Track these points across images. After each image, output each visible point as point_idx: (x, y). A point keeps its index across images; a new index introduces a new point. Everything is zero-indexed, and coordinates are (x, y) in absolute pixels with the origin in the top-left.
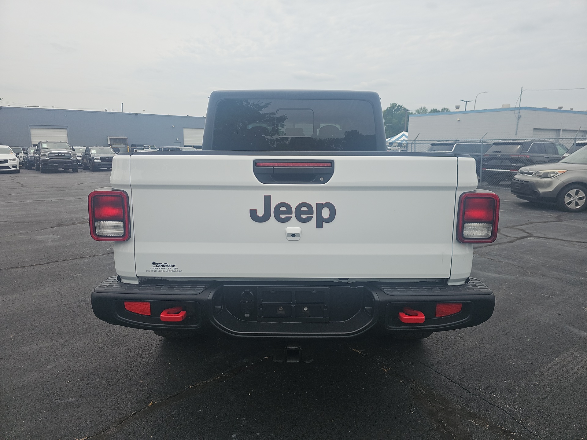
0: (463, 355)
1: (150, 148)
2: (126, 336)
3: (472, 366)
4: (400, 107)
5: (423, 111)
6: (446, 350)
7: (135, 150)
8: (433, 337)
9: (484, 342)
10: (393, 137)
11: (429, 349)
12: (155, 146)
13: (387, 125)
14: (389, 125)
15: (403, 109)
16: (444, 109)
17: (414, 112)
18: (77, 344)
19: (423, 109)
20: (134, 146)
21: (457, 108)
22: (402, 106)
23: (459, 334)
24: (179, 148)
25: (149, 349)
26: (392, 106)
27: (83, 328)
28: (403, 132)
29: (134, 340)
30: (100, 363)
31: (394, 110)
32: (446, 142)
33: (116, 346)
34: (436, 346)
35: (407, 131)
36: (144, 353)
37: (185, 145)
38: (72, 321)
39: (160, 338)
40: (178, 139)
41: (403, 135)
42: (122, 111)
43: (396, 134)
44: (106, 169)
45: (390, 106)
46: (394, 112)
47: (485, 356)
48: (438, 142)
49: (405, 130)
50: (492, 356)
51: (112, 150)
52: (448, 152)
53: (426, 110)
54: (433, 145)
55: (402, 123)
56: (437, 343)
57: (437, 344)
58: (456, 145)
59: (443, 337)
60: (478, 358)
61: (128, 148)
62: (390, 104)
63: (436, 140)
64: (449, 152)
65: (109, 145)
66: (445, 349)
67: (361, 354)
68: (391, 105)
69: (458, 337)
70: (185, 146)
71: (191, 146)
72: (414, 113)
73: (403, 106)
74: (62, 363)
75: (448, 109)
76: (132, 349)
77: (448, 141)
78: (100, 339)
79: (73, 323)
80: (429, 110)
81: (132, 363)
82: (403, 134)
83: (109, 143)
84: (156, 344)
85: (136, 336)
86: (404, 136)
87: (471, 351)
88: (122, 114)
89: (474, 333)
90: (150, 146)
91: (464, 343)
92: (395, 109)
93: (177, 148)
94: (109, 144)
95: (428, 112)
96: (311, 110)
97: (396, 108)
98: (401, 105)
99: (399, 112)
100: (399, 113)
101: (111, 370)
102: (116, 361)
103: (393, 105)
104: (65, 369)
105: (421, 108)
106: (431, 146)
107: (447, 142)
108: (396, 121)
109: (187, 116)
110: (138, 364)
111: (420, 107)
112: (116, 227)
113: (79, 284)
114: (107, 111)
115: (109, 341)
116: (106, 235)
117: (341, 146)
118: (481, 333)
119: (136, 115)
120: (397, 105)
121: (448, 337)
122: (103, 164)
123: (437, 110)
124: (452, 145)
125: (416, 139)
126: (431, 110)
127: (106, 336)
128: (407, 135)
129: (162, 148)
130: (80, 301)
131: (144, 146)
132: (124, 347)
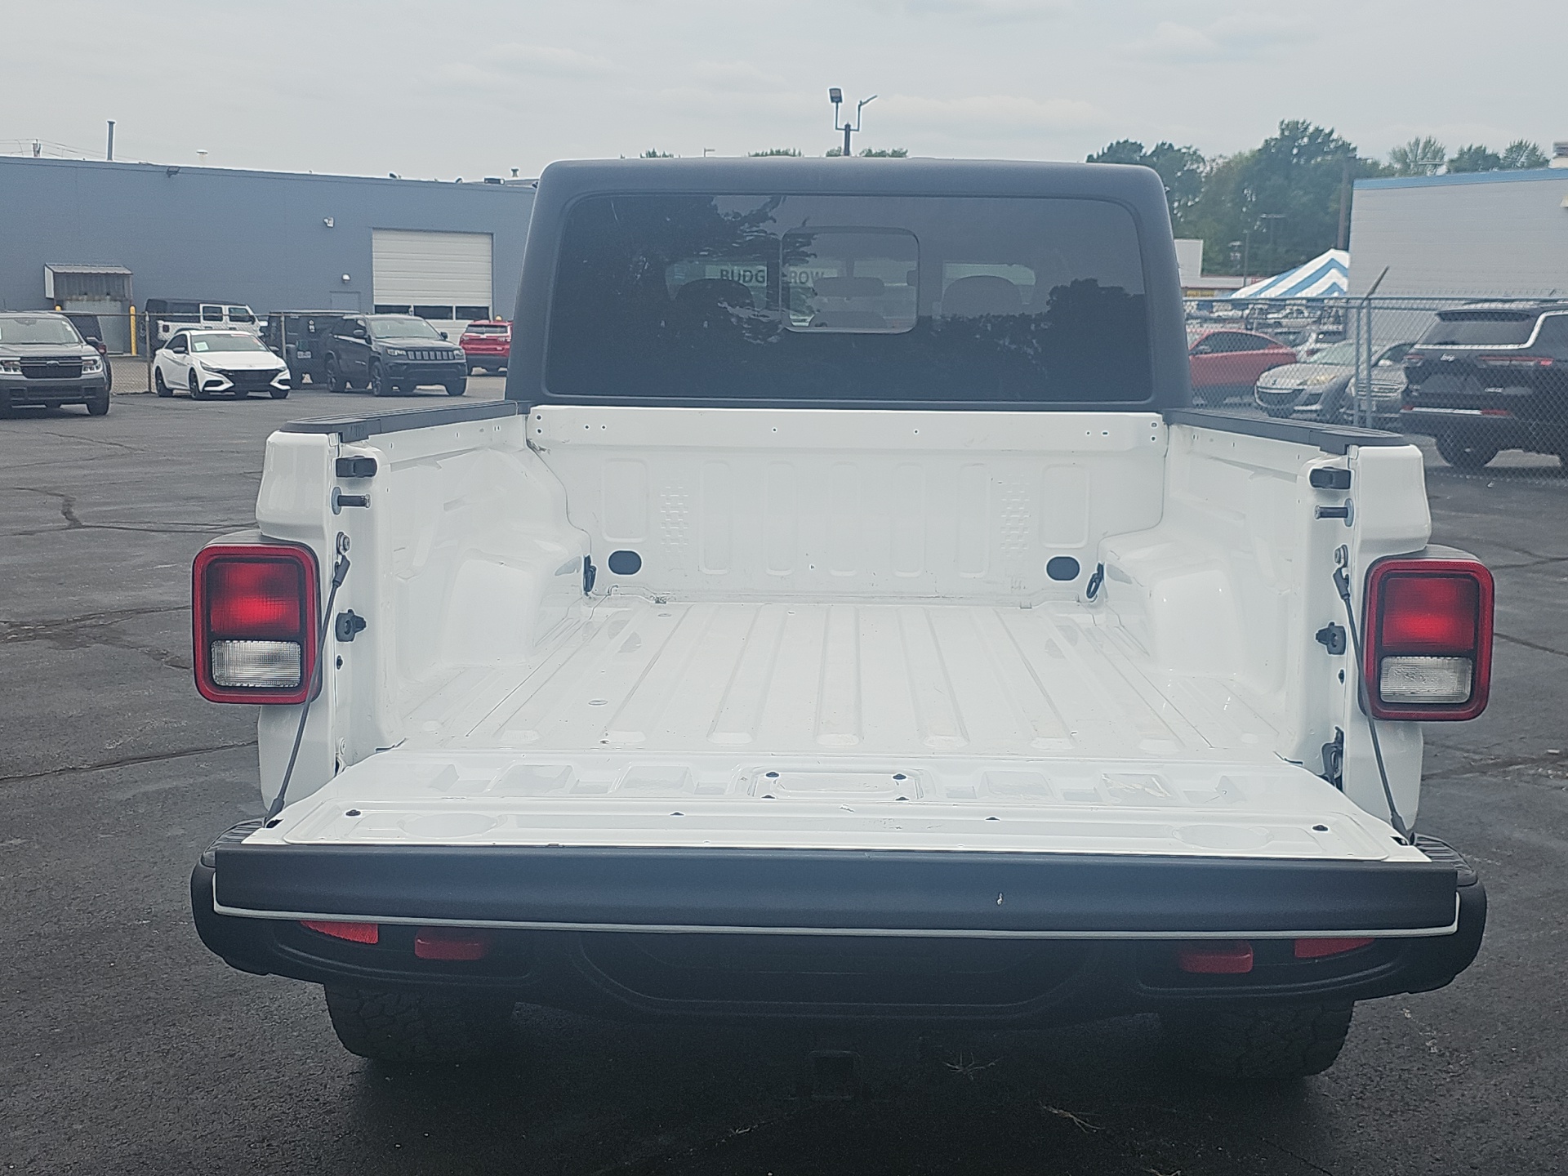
0: (1450, 1133)
1: (226, 319)
2: (232, 1056)
3: (1476, 1168)
4: (1321, 140)
5: (1425, 154)
6: (1391, 1116)
7: (161, 323)
8: (1352, 1073)
9: (1537, 1091)
10: (1288, 273)
11: (1331, 1114)
12: (247, 308)
13: (1264, 216)
14: (1270, 216)
15: (1337, 148)
16: (1519, 147)
17: (1384, 162)
18: (59, 1080)
19: (1425, 148)
20: (159, 308)
21: (1560, 155)
22: (1332, 132)
23: (1449, 1064)
24: (354, 317)
25: (317, 1100)
26: (1286, 133)
27: (71, 1028)
28: (1332, 254)
29: (261, 1068)
30: (150, 1141)
31: (1295, 151)
32: (1500, 306)
33: (198, 1088)
34: (1357, 1104)
35: (1346, 249)
36: (304, 1113)
37: (375, 303)
38: (25, 1004)
39: (353, 1062)
40: (346, 277)
41: (1332, 264)
42: (110, 157)
43: (1303, 258)
44: (44, 406)
45: (1277, 134)
46: (1295, 161)
47: (1531, 1138)
48: (1466, 307)
49: (1341, 243)
50: (1555, 1136)
51: (69, 328)
52: (1510, 347)
53: (1438, 153)
54: (1445, 316)
55: (1333, 206)
56: (1362, 1092)
57: (1361, 1098)
58: (1547, 318)
59: (1388, 1073)
60: (1505, 1143)
61: (133, 319)
62: (1278, 124)
63: (1460, 299)
64: (1516, 347)
65: (50, 305)
66: (1388, 1113)
67: (1083, 1126)
68: (1283, 131)
69: (1444, 1075)
70: (380, 309)
71: (403, 310)
72: (1387, 164)
73: (1335, 136)
74: (20, 1142)
75: (1535, 148)
76: (259, 1097)
77: (1512, 301)
78: (138, 1065)
79: (30, 1012)
80: (1451, 154)
81: (263, 1141)
82: (1332, 259)
83: (50, 294)
84: (343, 1083)
85: (266, 1057)
86: (1333, 271)
87: (1483, 1122)
88: (110, 168)
89: (1507, 1063)
90: (228, 307)
91: (1463, 1095)
92: (1299, 147)
93: (345, 318)
94: (52, 296)
95: (1446, 159)
96: (909, 232)
97: (1306, 140)
98: (1327, 131)
99: (1319, 159)
100: (1318, 165)
101: (194, 1163)
102: (206, 1136)
103: (1292, 131)
104: (32, 1161)
105: (1417, 143)
106: (1437, 319)
107: (1507, 306)
108: (1305, 199)
109: (388, 177)
110: (286, 1146)
111: (1413, 141)
112: (271, 659)
113: (25, 876)
114: (41, 156)
115: (171, 1073)
116: (238, 685)
117: (1034, 341)
118: (1532, 1062)
119: (172, 172)
120: (1311, 129)
121: (1406, 1075)
122: (33, 389)
123: (1489, 151)
124: (1528, 316)
125: (1373, 292)
126: (1462, 154)
127: (156, 1055)
128: (1347, 265)
129: (283, 319)
130: (39, 934)
131: (201, 306)
132: (230, 1091)
